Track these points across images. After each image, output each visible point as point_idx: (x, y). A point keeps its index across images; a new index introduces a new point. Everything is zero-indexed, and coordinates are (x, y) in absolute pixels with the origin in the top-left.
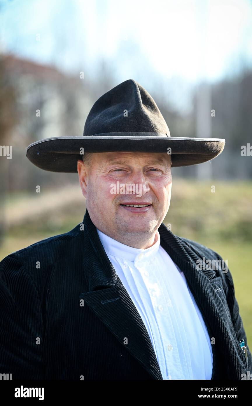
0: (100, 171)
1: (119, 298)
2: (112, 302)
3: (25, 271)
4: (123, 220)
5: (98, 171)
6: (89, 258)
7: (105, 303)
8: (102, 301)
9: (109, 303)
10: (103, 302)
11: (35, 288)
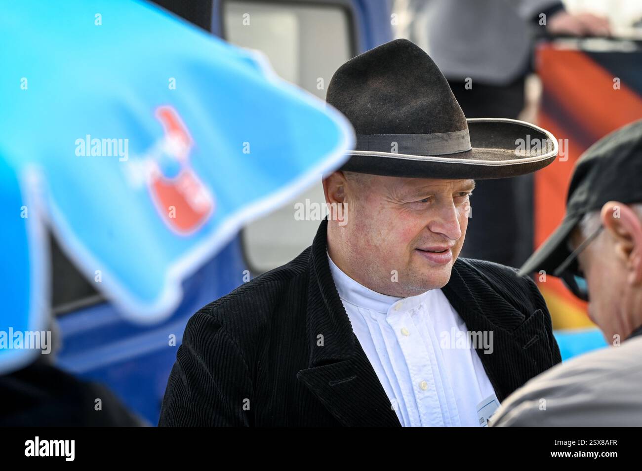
0: (389, 200)
1: (356, 376)
2: (345, 383)
3: (225, 336)
4: (421, 273)
5: (386, 199)
6: (314, 312)
7: (335, 384)
8: (331, 381)
9: (341, 384)
10: (332, 383)
11: (244, 361)
